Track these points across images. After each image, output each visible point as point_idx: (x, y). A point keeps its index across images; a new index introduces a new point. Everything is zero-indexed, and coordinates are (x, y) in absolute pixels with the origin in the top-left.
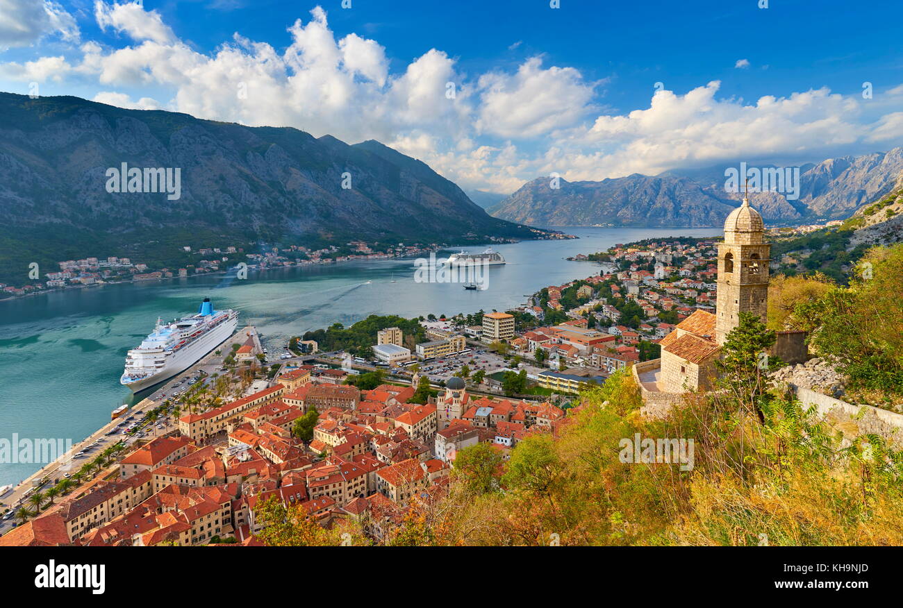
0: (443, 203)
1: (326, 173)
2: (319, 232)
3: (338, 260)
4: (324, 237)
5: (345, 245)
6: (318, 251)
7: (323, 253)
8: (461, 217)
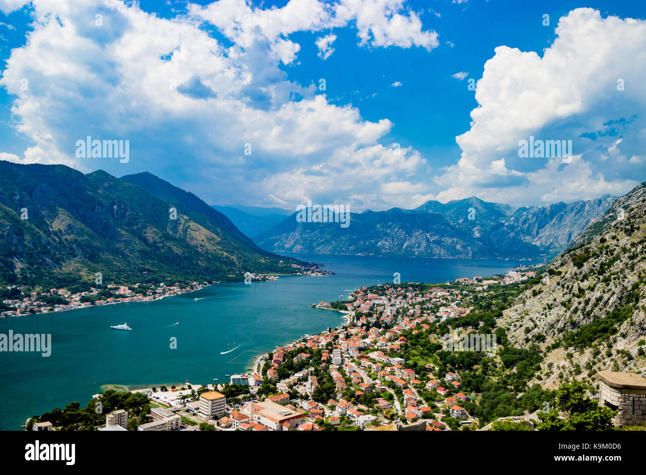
0: (209, 239)
1: (94, 212)
2: (81, 273)
3: (97, 302)
4: (85, 278)
5: (106, 287)
6: (78, 294)
7: (83, 297)
8: (225, 254)
